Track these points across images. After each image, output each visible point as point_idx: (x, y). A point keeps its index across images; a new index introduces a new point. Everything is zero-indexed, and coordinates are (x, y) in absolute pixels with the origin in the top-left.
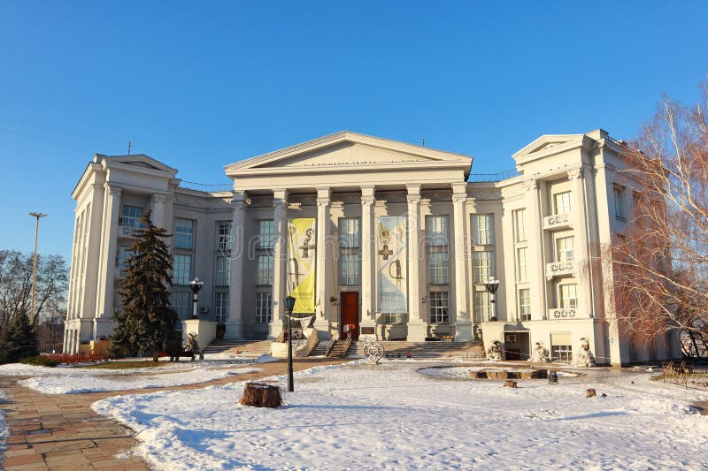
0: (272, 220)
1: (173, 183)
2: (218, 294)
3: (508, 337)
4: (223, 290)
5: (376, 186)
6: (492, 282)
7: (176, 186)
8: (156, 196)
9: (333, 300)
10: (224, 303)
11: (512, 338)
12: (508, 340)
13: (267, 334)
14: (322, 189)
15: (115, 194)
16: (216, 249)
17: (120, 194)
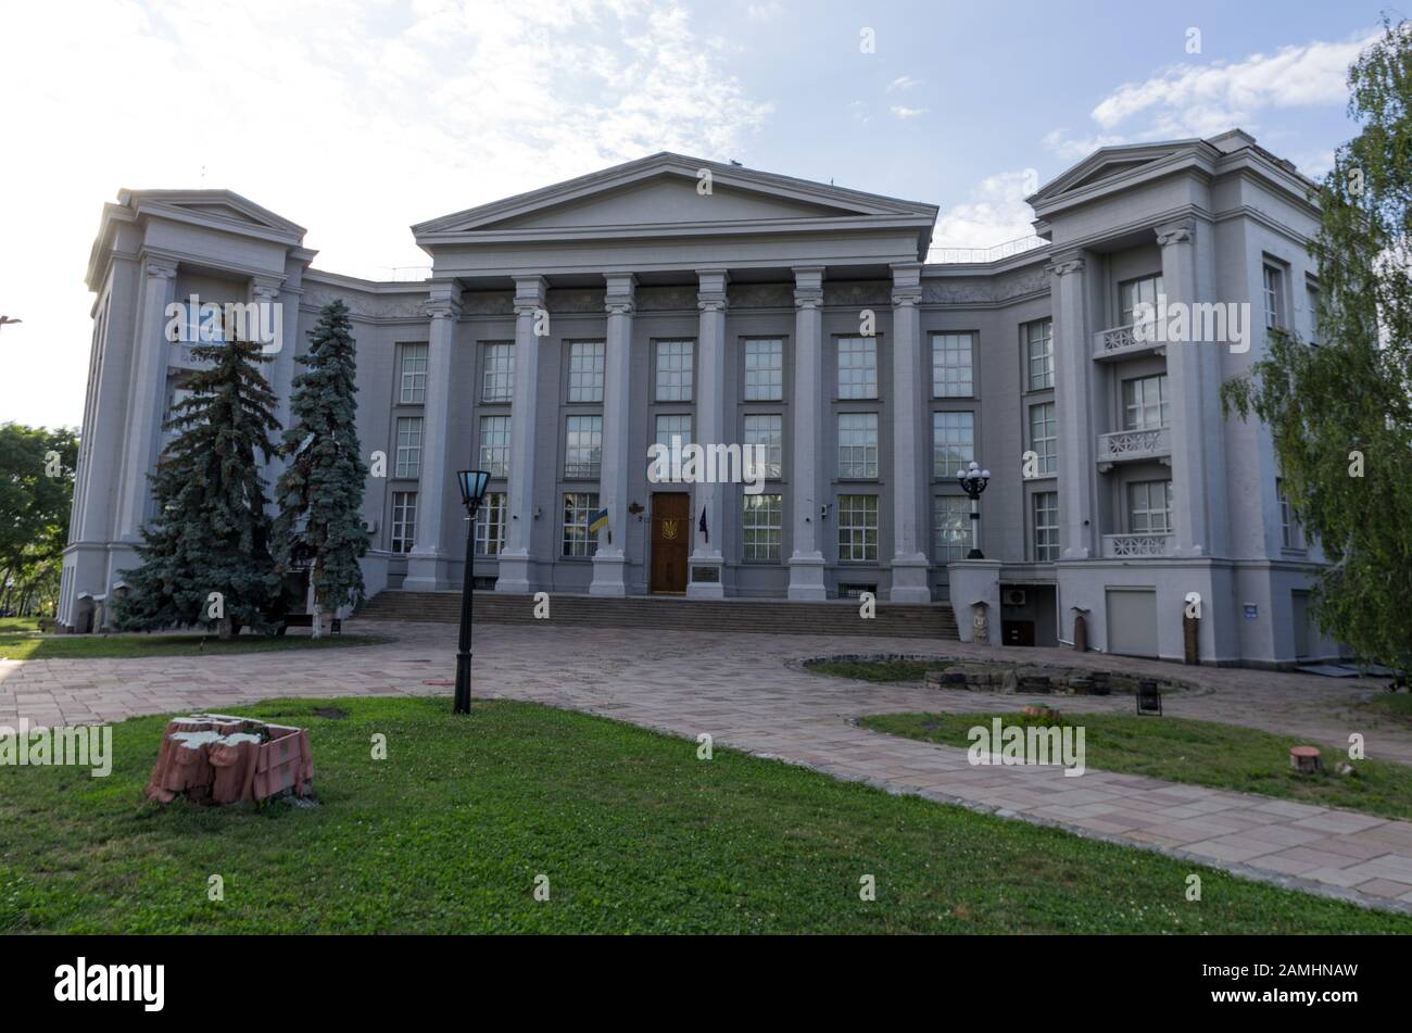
0: (512, 342)
1: (296, 257)
2: (399, 495)
3: (1008, 595)
4: (409, 488)
5: (730, 271)
6: (976, 473)
7: (304, 264)
8: (257, 280)
9: (635, 509)
10: (411, 512)
11: (1016, 597)
12: (1009, 601)
13: (497, 578)
14: (617, 276)
15: (162, 275)
16: (396, 402)
17: (173, 273)
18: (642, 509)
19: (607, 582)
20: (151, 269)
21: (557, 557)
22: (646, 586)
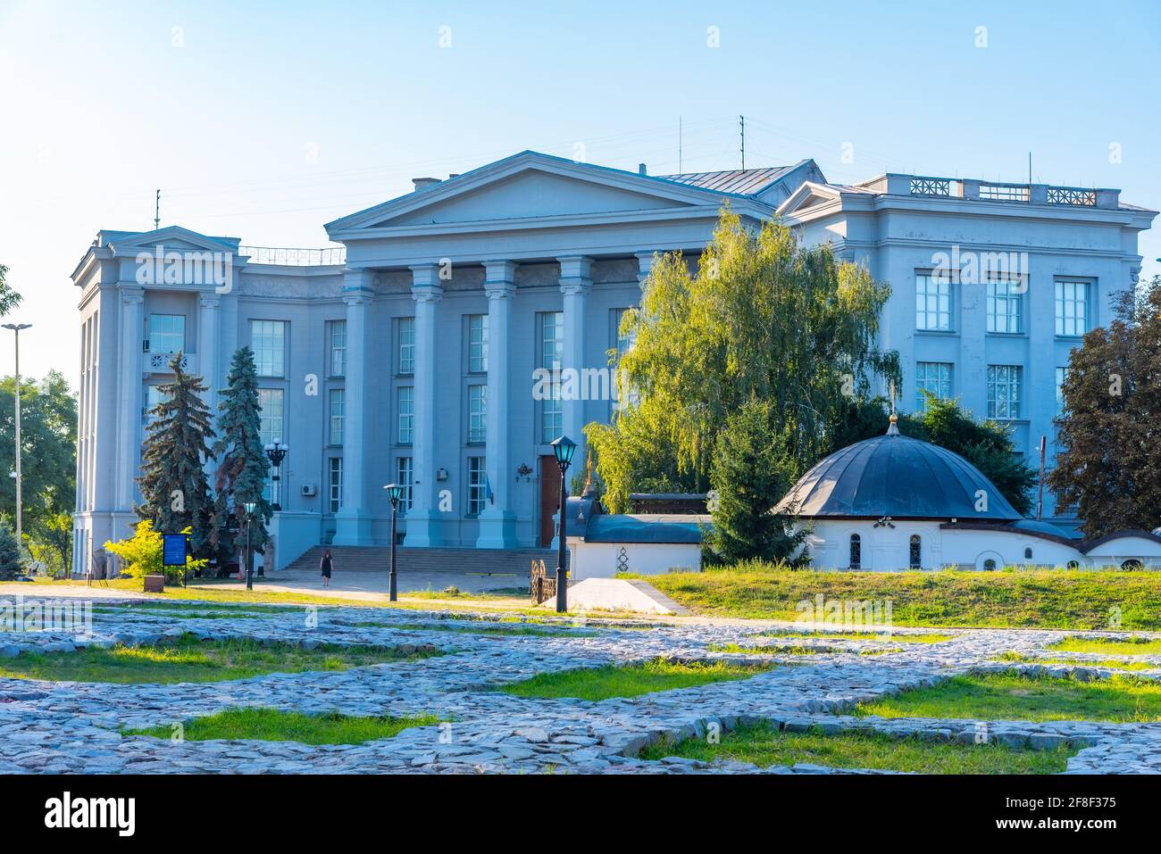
0: (414, 319)
2: (334, 461)
9: (524, 471)
13: (405, 535)
14: (494, 263)
15: (134, 302)
16: (328, 376)
17: (141, 300)
18: (531, 471)
19: (490, 535)
20: (127, 298)
21: (464, 513)
22: (535, 540)
